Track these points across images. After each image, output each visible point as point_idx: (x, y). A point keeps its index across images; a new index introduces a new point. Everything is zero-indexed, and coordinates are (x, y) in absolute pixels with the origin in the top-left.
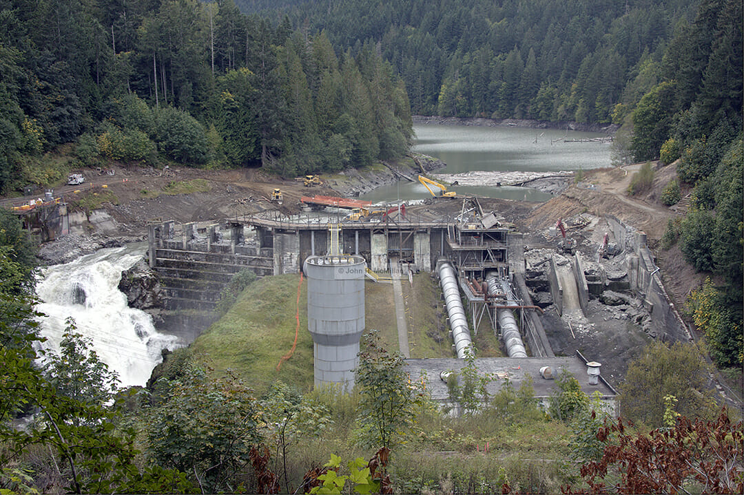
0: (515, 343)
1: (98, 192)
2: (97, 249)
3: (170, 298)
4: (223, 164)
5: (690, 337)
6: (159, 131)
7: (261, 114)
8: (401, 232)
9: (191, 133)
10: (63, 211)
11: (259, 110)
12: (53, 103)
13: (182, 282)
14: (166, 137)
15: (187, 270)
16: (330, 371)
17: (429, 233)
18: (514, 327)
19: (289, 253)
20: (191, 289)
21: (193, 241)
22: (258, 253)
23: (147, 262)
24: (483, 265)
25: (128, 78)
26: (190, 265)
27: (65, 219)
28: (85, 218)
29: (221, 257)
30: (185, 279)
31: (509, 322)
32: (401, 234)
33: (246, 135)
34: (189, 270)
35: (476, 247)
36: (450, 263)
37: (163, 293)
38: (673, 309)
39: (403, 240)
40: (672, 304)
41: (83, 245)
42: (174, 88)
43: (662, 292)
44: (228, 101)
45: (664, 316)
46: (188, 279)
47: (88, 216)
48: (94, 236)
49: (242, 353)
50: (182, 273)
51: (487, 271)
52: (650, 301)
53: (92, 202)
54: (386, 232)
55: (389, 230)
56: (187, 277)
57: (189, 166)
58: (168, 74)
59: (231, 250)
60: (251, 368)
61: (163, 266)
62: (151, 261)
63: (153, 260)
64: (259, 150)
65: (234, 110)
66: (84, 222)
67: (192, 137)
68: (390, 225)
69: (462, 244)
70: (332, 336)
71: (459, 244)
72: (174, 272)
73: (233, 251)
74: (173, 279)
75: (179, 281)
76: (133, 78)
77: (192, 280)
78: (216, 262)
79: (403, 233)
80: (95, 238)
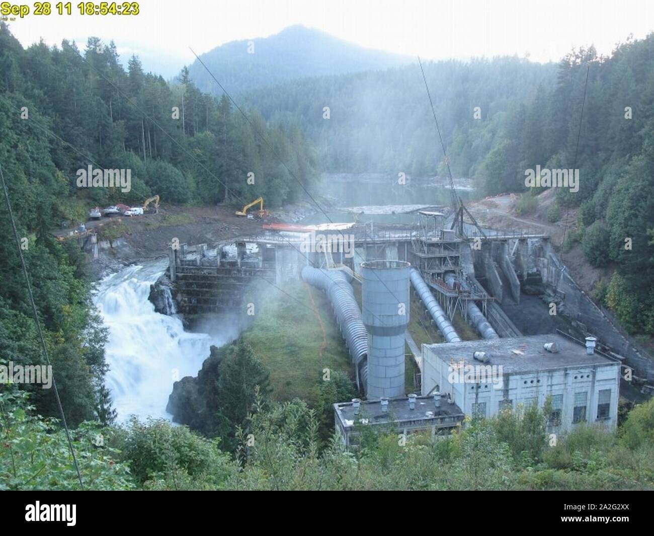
0: (486, 327)
1: (116, 225)
2: (123, 268)
3: (191, 304)
4: (198, 203)
5: (603, 315)
6: (151, 179)
7: (225, 164)
8: (376, 245)
9: (175, 179)
10: (94, 239)
11: (223, 161)
12: (74, 159)
13: (199, 291)
14: (156, 183)
15: (202, 282)
16: (386, 357)
17: (397, 245)
18: (480, 314)
19: (290, 265)
20: (207, 296)
21: (205, 258)
22: (261, 266)
23: (169, 277)
24: (443, 269)
25: (124, 140)
26: (204, 278)
27: (96, 246)
28: (109, 245)
29: (230, 271)
30: (201, 289)
31: (475, 312)
32: (376, 247)
33: (212, 181)
34: (203, 282)
35: (438, 255)
36: (416, 268)
37: (185, 301)
38: (585, 296)
39: (378, 251)
40: (583, 292)
41: (112, 266)
42: (157, 147)
43: (572, 283)
44: (198, 156)
45: (577, 300)
46: (204, 289)
47: (111, 243)
48: (119, 258)
49: (287, 346)
50: (198, 285)
51: (447, 272)
52: (562, 290)
53: (114, 233)
54: (365, 246)
55: (367, 244)
56: (203, 288)
57: (173, 205)
58: (152, 136)
59: (238, 265)
60: (299, 358)
61: (182, 280)
62: (172, 276)
63: (174, 275)
64: (222, 191)
65: (203, 162)
66: (109, 248)
67: (176, 183)
68: (368, 240)
69: (428, 252)
70: (388, 328)
71: (425, 253)
72: (192, 284)
73: (239, 266)
74: (192, 289)
75: (197, 291)
76: (127, 140)
77: (207, 290)
78: (226, 274)
79: (378, 247)
80: (120, 260)
